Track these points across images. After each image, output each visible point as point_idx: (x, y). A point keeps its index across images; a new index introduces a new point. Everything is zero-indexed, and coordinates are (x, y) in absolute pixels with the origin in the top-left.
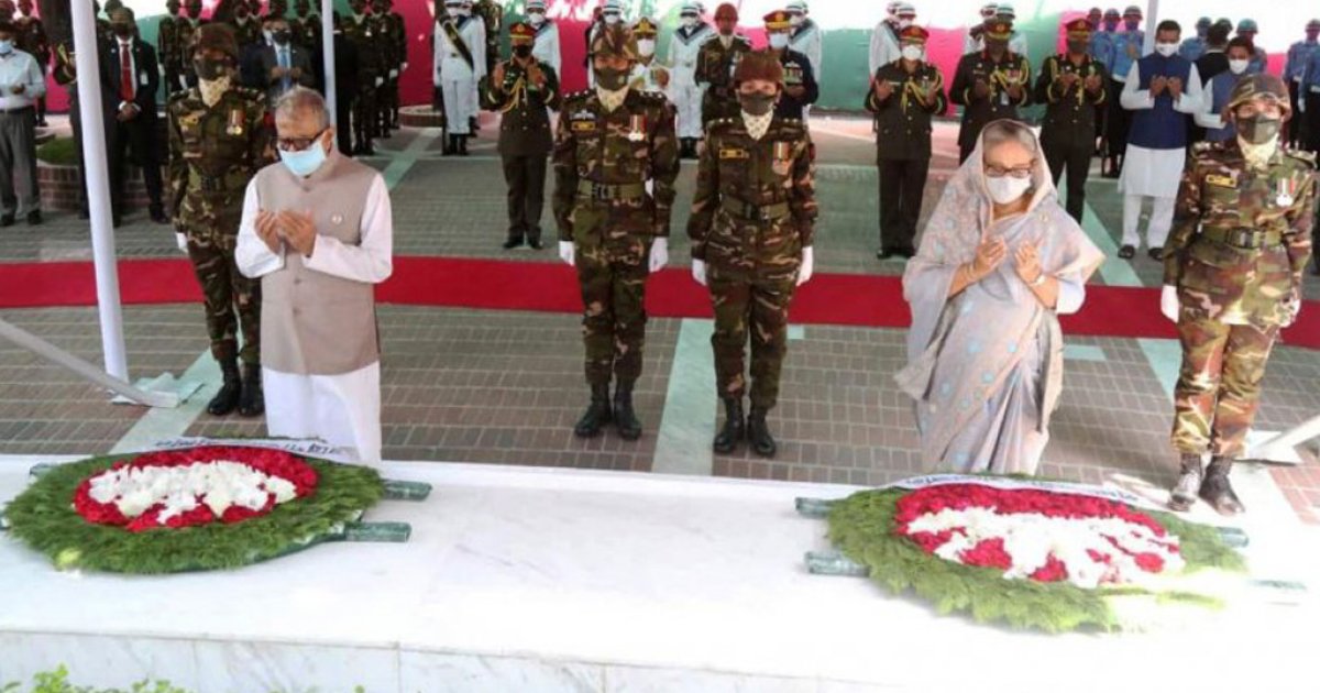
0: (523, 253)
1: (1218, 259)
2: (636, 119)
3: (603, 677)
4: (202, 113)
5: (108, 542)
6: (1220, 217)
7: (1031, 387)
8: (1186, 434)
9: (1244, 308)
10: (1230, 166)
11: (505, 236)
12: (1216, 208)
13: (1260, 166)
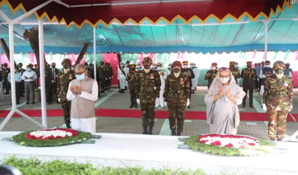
0: (134, 108)
1: (273, 97)
2: (152, 74)
3: (130, 163)
4: (64, 75)
5: (32, 141)
6: (273, 89)
7: (232, 119)
8: (271, 134)
9: (280, 107)
10: (274, 79)
11: (130, 106)
12: (272, 87)
13: (280, 78)
